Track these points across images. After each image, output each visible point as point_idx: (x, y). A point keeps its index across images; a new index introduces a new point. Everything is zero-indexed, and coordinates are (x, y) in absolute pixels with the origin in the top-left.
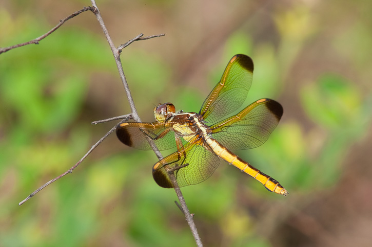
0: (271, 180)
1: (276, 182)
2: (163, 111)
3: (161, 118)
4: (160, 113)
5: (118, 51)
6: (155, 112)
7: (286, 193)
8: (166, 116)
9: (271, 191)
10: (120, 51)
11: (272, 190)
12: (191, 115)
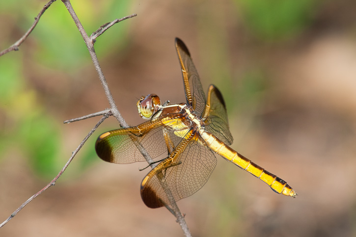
0: (278, 180)
1: (283, 183)
2: (148, 104)
3: (147, 113)
4: (146, 108)
5: (91, 41)
6: (139, 106)
7: (295, 194)
8: (153, 110)
9: (278, 193)
10: (94, 41)
11: (280, 192)
12: (182, 107)
